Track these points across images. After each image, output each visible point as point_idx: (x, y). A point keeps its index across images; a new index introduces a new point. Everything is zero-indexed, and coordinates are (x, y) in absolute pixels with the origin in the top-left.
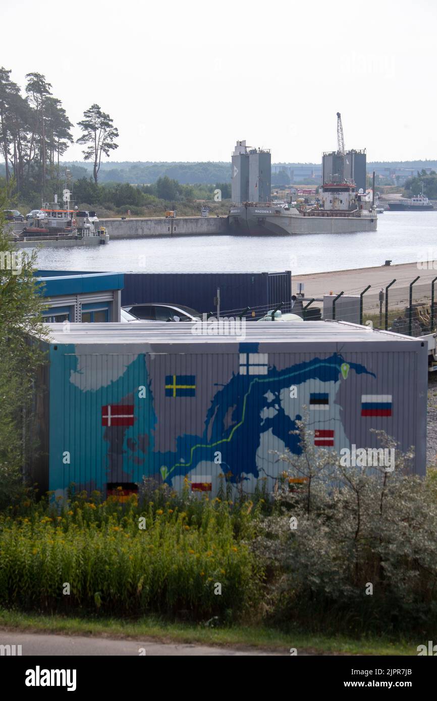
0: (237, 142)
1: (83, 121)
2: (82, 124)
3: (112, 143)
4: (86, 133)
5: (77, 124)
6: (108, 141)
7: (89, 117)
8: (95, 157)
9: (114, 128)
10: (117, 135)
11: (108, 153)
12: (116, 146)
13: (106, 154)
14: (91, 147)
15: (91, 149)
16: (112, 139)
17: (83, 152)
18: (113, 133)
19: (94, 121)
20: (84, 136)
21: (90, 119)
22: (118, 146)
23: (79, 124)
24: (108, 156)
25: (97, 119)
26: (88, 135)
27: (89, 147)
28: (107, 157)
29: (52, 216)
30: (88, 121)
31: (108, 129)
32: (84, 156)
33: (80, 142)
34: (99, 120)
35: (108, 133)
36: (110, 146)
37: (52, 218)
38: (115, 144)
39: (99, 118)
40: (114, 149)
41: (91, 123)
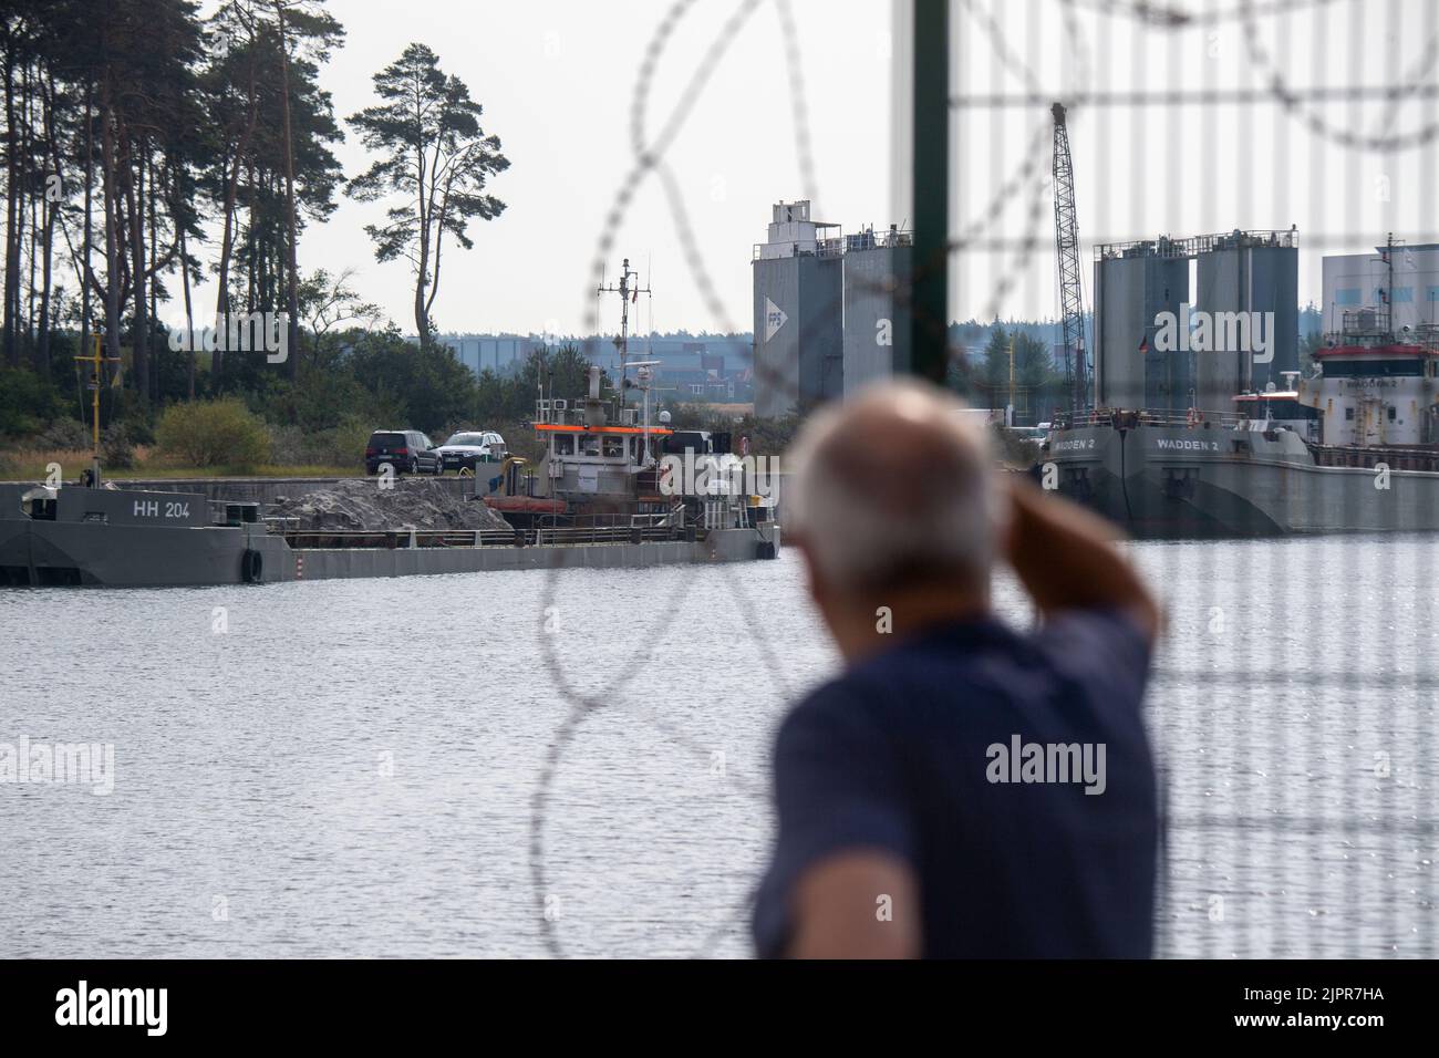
0: (776, 207)
1: (368, 111)
2: (369, 124)
3: (483, 194)
4: (384, 155)
5: (348, 120)
6: (466, 187)
7: (391, 93)
8: (419, 247)
9: (488, 134)
10: (502, 164)
11: (466, 233)
12: (496, 207)
13: (460, 236)
14: (403, 212)
15: (402, 219)
16: (480, 178)
17: (371, 230)
18: (484, 158)
19: (415, 110)
20: (379, 168)
21: (397, 100)
22: (504, 207)
23: (356, 120)
24: (468, 244)
25: (425, 103)
26: (391, 164)
27: (392, 213)
28: (463, 249)
29: (581, 447)
30: (389, 109)
31: (463, 143)
32: (376, 246)
33: (358, 191)
34: (434, 106)
35: (465, 158)
36: (471, 206)
37: (578, 457)
38: (491, 200)
39: (432, 97)
40: (489, 218)
41: (403, 119)
